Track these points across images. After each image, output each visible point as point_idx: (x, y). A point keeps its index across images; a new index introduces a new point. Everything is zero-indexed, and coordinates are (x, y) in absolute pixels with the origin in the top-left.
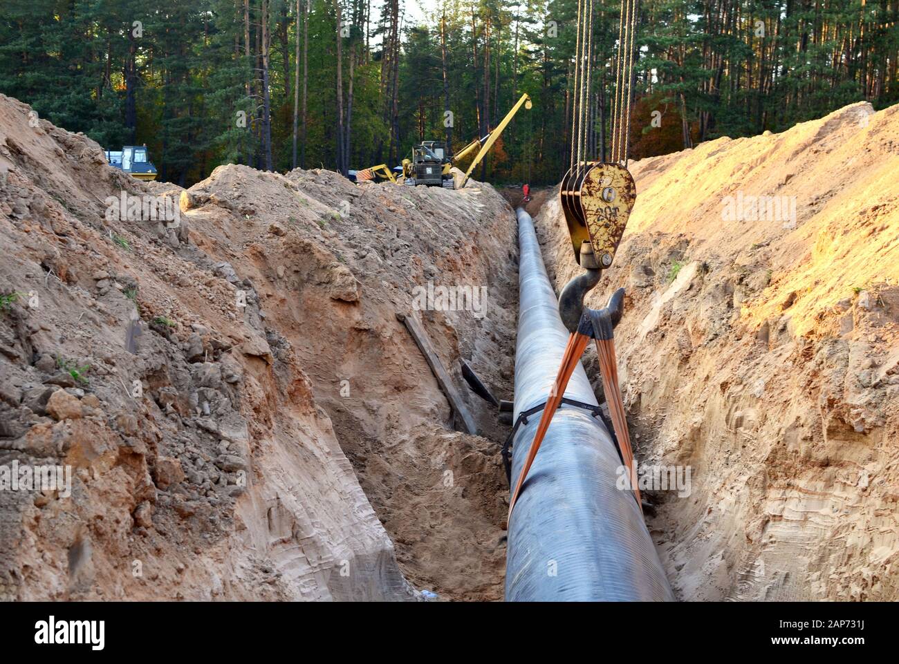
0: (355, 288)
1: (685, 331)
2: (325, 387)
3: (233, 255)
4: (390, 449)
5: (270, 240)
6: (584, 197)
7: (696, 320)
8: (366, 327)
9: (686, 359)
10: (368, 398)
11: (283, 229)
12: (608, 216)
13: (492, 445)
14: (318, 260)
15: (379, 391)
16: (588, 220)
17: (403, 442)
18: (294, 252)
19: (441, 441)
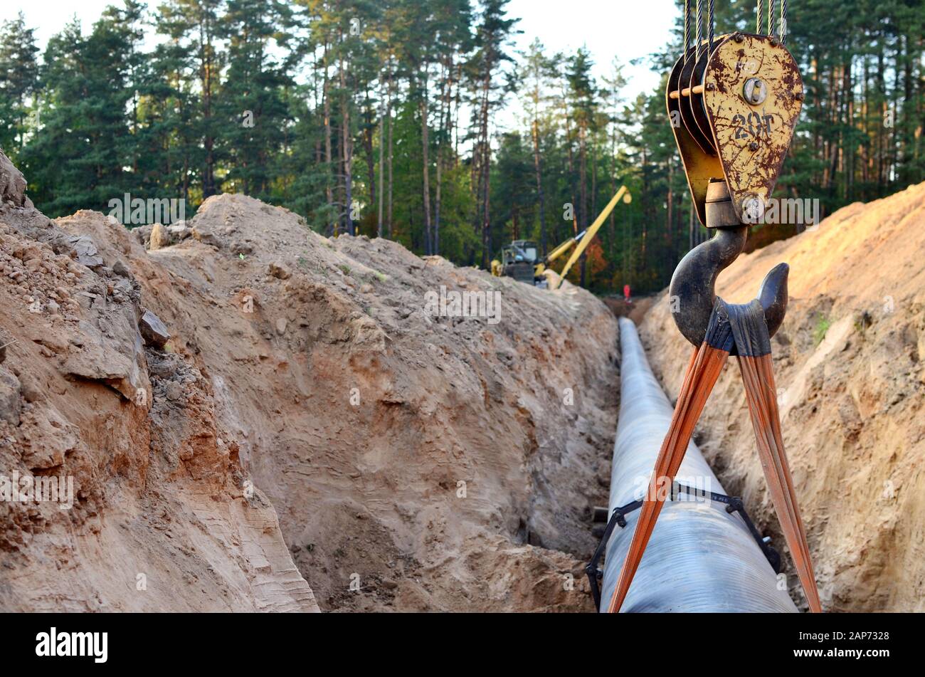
0: (383, 345)
1: (850, 399)
2: (342, 485)
3: (212, 303)
4: (431, 571)
5: (268, 285)
6: (710, 94)
7: (864, 382)
8: (399, 400)
9: (854, 436)
10: (401, 499)
11: (286, 270)
12: (755, 131)
13: (578, 564)
14: (334, 311)
15: (417, 490)
16: (719, 136)
17: (450, 560)
18: (302, 300)
19: (503, 559)
